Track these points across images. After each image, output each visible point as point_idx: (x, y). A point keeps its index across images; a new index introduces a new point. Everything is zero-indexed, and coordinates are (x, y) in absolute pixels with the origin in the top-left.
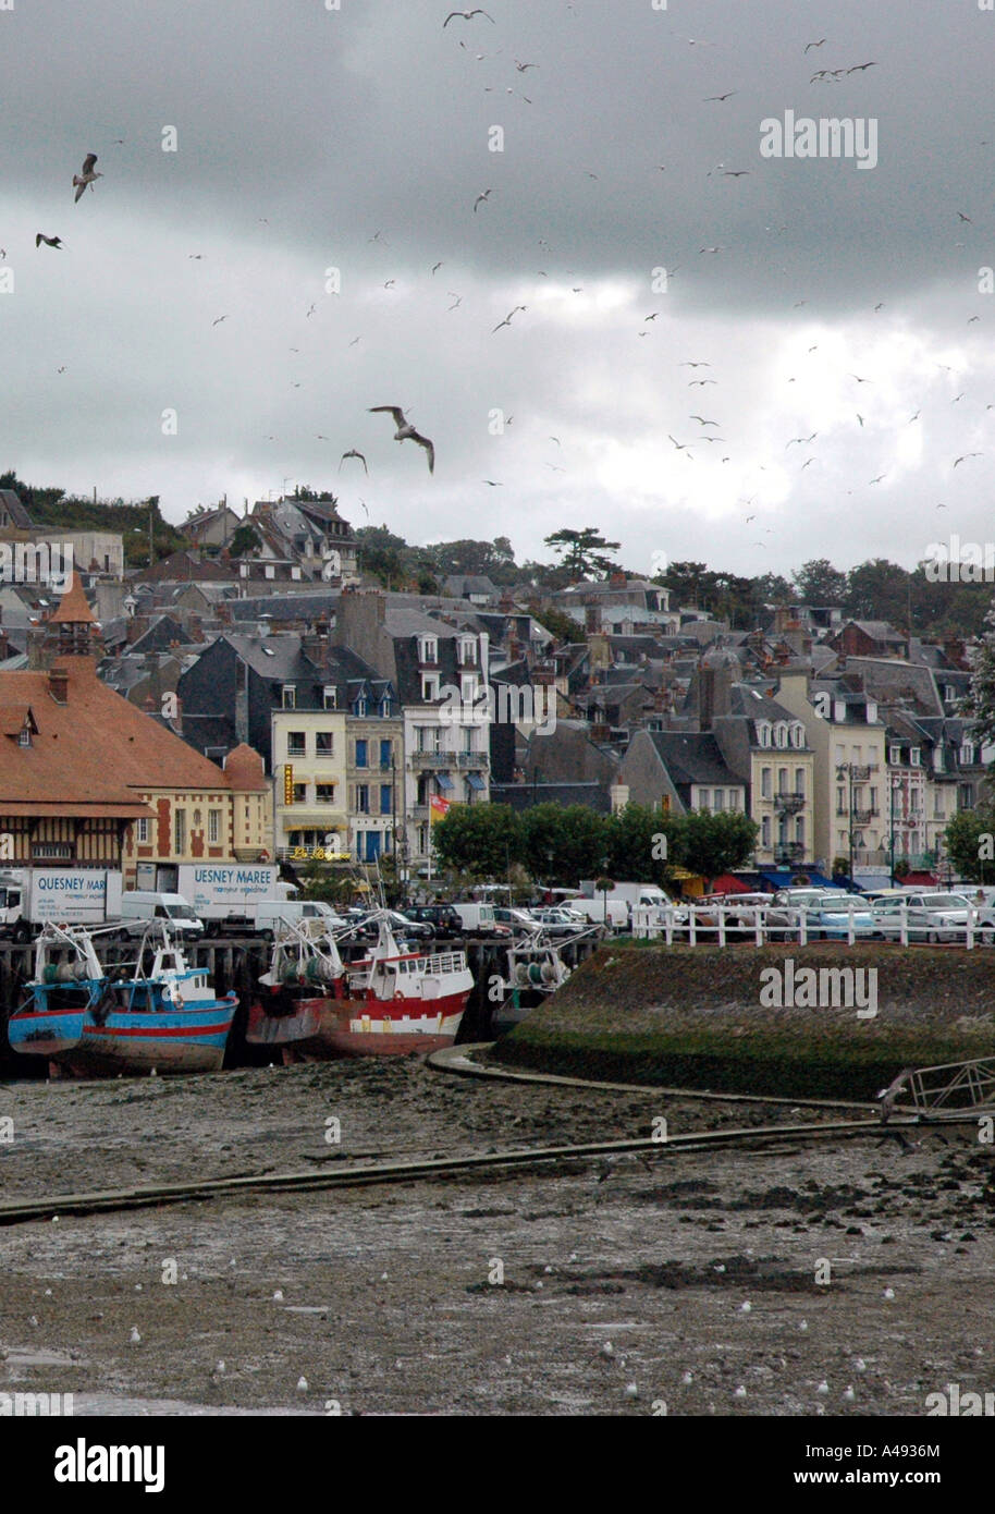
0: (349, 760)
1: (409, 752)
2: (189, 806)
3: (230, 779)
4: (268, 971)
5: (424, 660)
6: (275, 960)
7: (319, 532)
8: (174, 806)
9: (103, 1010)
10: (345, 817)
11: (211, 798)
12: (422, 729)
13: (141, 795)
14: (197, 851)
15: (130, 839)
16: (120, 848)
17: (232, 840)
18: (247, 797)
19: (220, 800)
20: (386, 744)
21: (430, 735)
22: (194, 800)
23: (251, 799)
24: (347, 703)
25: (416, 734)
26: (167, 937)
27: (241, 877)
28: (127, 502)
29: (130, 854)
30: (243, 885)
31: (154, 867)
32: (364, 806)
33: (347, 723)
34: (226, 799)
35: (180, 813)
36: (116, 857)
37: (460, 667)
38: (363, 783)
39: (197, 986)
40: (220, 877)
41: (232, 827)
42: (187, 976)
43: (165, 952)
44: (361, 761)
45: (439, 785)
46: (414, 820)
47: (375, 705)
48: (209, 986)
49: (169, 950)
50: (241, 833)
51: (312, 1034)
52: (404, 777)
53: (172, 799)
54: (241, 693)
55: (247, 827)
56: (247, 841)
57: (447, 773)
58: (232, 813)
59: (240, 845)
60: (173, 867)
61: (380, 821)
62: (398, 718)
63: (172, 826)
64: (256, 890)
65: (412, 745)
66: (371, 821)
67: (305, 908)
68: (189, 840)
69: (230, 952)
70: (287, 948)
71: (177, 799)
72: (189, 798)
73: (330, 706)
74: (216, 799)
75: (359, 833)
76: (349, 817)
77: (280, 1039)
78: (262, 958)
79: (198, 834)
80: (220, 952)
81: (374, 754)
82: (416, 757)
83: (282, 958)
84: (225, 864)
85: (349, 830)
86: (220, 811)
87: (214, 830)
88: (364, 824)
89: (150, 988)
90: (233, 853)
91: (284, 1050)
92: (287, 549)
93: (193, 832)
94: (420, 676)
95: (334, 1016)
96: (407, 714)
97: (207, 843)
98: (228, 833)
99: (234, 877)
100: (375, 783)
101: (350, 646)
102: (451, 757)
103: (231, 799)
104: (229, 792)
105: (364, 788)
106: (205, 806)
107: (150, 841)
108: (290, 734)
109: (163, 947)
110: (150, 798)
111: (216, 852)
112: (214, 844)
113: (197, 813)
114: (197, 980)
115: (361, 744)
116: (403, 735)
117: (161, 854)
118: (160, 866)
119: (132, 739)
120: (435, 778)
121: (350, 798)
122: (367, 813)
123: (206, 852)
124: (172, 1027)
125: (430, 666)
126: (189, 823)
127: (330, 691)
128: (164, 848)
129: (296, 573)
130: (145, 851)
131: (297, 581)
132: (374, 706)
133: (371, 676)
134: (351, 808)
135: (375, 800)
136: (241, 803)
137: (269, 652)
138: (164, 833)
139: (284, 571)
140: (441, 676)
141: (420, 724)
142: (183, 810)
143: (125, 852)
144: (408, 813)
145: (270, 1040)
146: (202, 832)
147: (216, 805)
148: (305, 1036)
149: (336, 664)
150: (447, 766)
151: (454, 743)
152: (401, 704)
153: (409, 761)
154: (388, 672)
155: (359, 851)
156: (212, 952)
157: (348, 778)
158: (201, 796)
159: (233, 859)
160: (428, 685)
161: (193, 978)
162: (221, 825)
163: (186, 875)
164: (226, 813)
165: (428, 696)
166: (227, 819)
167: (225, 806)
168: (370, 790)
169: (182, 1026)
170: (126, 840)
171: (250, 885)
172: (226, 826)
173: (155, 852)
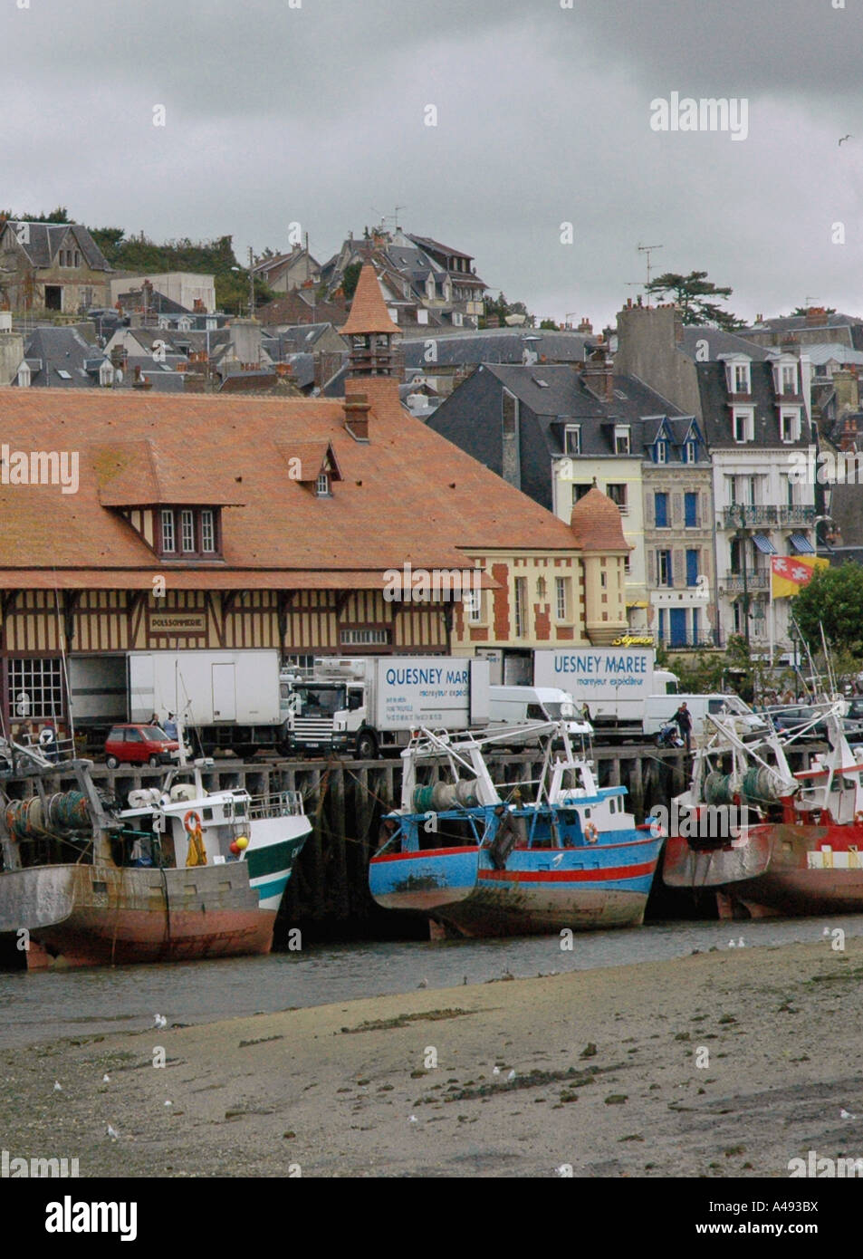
0: (647, 519)
1: (719, 508)
2: (531, 573)
3: (578, 537)
4: (687, 788)
5: (734, 390)
6: (697, 771)
7: (440, 269)
8: (514, 572)
9: (502, 849)
10: (644, 592)
11: (558, 561)
12: (734, 478)
13: (473, 559)
14: (543, 632)
15: (460, 617)
16: (449, 630)
17: (584, 617)
18: (603, 560)
19: (569, 564)
20: (691, 498)
21: (745, 486)
22: (536, 564)
23: (607, 561)
24: (643, 448)
25: (728, 482)
26: (569, 745)
27: (611, 664)
28: (195, 243)
29: (460, 638)
30: (613, 675)
31: (499, 654)
32: (666, 577)
33: (644, 471)
34: (575, 563)
35: (520, 582)
36: (444, 641)
37: (777, 398)
38: (664, 548)
39: (612, 811)
40: (584, 665)
41: (583, 599)
42: (600, 798)
43: (566, 766)
44: (662, 520)
45: (755, 548)
46: (727, 594)
47: (676, 447)
48: (628, 810)
49: (572, 763)
50: (596, 607)
51: (757, 873)
52: (714, 540)
53: (510, 564)
54: (510, 436)
55: (604, 598)
56: (605, 617)
57: (765, 533)
58: (583, 581)
59: (596, 623)
60: (526, 654)
61: (686, 595)
62: (704, 464)
63: (511, 599)
64: (633, 682)
65: (722, 499)
66: (675, 595)
67: (712, 702)
68: (532, 618)
69: (639, 763)
70: (713, 758)
71: (516, 564)
72: (530, 562)
73: (622, 450)
74: (564, 562)
75: (661, 611)
76: (649, 590)
77: (713, 880)
78: (679, 771)
79: (542, 610)
80: (627, 764)
81: (677, 509)
82: (729, 513)
83: (707, 771)
84: (578, 648)
85: (650, 607)
86: (568, 578)
87: (561, 603)
88: (668, 599)
89: (555, 815)
90: (586, 634)
91: (718, 895)
92: (405, 289)
93: (537, 607)
94: (729, 411)
95: (786, 848)
96: (716, 458)
97: (555, 620)
98: (578, 608)
99: (603, 665)
100: (679, 549)
101: (638, 375)
102: (771, 513)
103: (582, 563)
104: (578, 554)
105: (666, 555)
106: (551, 573)
107: (485, 619)
108: (574, 485)
109: (564, 759)
110: (483, 560)
111: (565, 633)
112: (563, 622)
113: (541, 582)
114: (612, 802)
115: (661, 498)
116: (711, 485)
117: (498, 638)
118: (508, 652)
119: (453, 486)
120: (751, 539)
121: (650, 567)
122: (670, 585)
123: (553, 633)
124: (588, 867)
125: (743, 398)
126: (532, 596)
127: (621, 431)
128: (502, 632)
129: (423, 317)
130: (478, 633)
131: (423, 326)
132: (676, 449)
133: (670, 411)
134: (651, 579)
135: (679, 569)
136: (595, 568)
137: (543, 383)
138: (501, 608)
139: (409, 314)
140: (756, 410)
141: (731, 471)
142: (524, 579)
143: (454, 634)
144: (720, 584)
145: (699, 882)
146: (547, 607)
147: (564, 571)
148: (748, 875)
149: (623, 397)
150: (765, 524)
151: (774, 495)
152: (708, 447)
153: (719, 518)
154: (690, 408)
155: (661, 633)
156: (617, 765)
157: (646, 541)
158: (545, 560)
159: (586, 642)
160: (740, 421)
161: (607, 801)
162: (570, 599)
163: (543, 662)
164: (575, 581)
165: (740, 436)
166: (577, 590)
167: (574, 572)
168: (673, 555)
169: (602, 867)
170: (455, 620)
171: (621, 675)
172: (576, 599)
173: (492, 634)
